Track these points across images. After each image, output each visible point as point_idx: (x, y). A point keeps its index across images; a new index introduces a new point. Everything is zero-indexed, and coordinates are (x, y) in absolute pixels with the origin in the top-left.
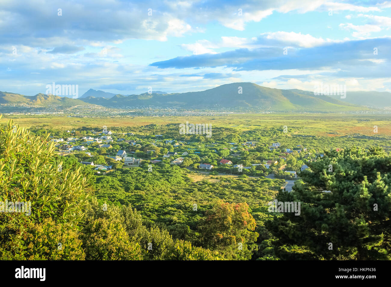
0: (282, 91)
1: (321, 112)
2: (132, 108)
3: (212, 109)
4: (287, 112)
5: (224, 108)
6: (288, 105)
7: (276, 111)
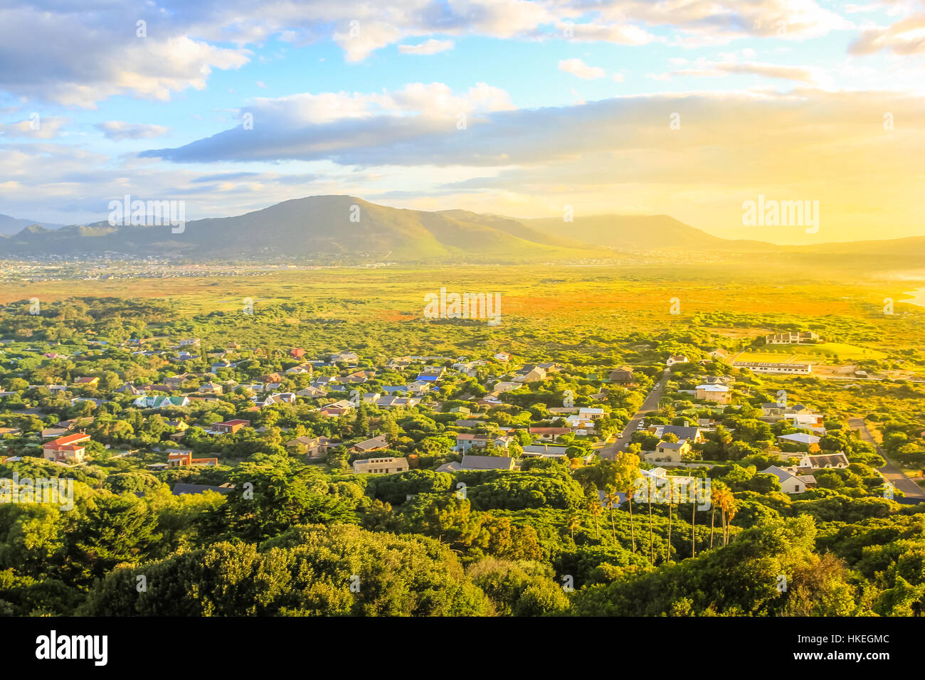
0: (422, 214)
1: (501, 263)
2: (63, 257)
3: (254, 259)
4: (425, 263)
5: (283, 256)
6: (430, 246)
7: (401, 263)
